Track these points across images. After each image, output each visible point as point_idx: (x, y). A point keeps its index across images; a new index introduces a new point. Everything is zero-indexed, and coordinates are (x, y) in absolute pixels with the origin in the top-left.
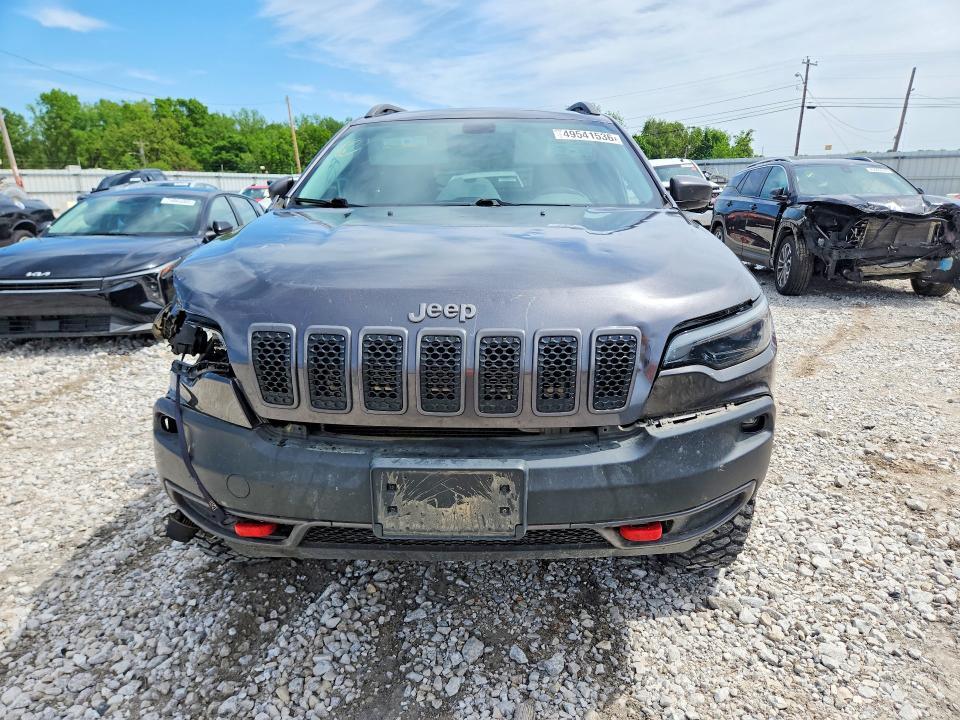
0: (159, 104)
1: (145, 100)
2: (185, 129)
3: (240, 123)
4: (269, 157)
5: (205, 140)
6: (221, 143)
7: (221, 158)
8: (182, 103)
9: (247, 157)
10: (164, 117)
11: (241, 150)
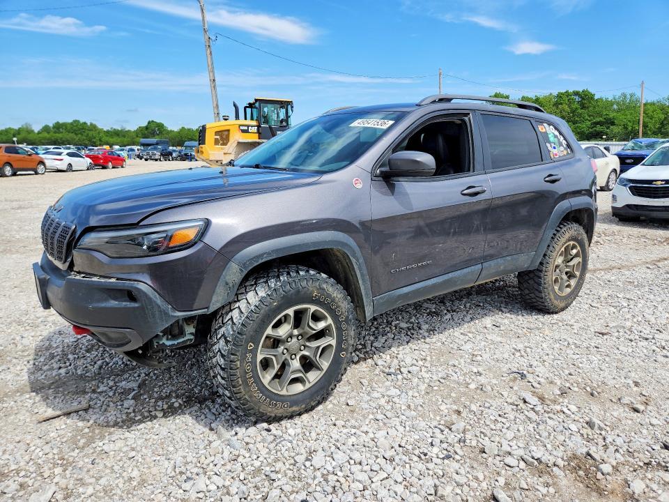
0: (560, 96)
1: (551, 94)
2: (573, 111)
3: (618, 104)
4: (630, 128)
5: (587, 117)
6: (598, 119)
7: (595, 130)
8: (576, 93)
9: (615, 129)
10: (561, 104)
11: (613, 124)
